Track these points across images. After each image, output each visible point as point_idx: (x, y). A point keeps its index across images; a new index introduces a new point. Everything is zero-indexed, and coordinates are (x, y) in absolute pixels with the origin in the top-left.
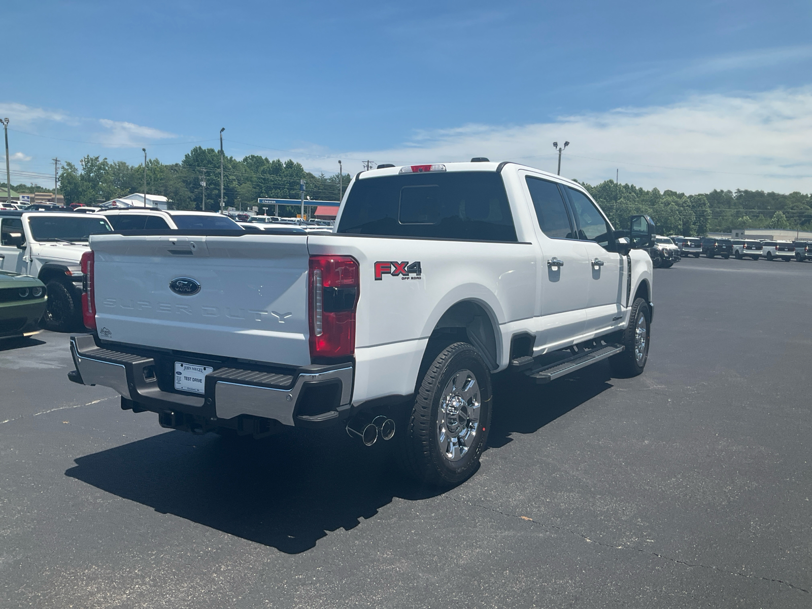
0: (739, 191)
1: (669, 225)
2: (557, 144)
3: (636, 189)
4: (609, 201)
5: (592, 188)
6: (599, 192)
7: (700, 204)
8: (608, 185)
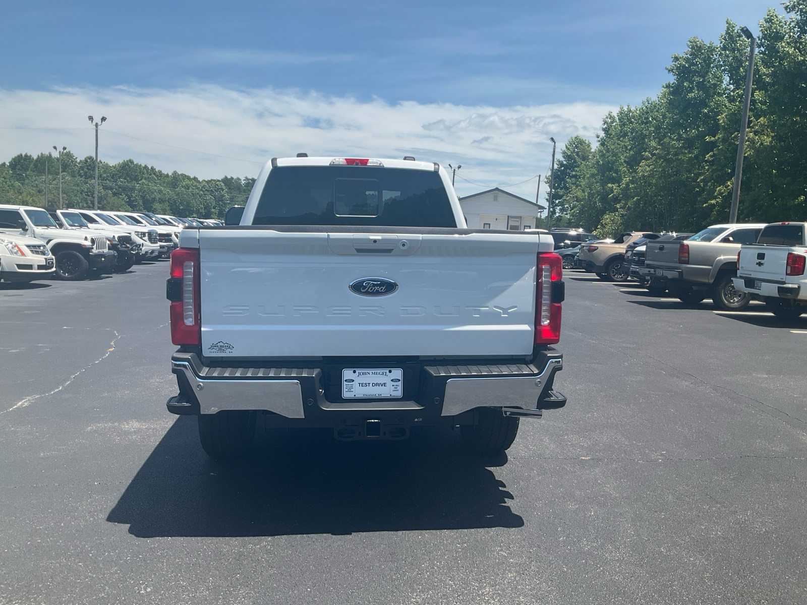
0: (247, 179)
1: (192, 209)
2: (92, 119)
3: (156, 172)
4: (130, 182)
5: (111, 167)
6: (118, 171)
7: (218, 189)
8: (128, 165)
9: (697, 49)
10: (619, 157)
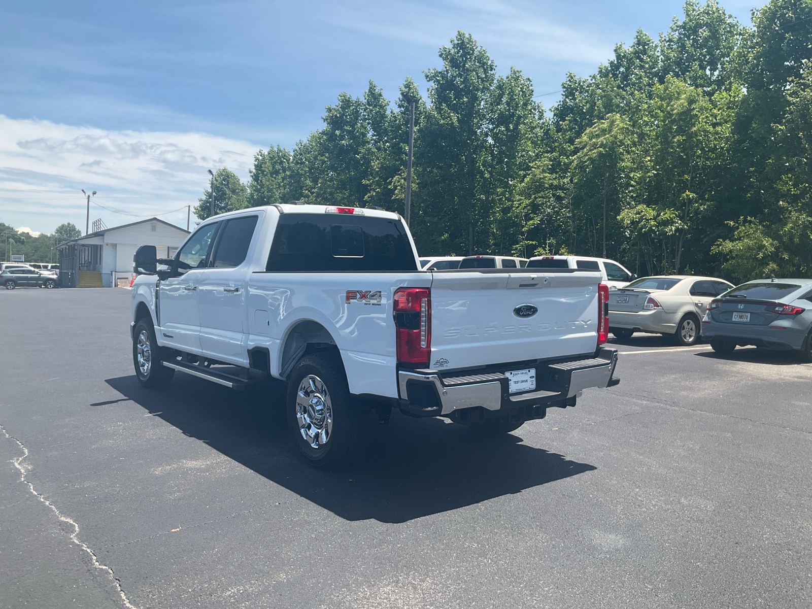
9: (346, 103)
10: (274, 193)
